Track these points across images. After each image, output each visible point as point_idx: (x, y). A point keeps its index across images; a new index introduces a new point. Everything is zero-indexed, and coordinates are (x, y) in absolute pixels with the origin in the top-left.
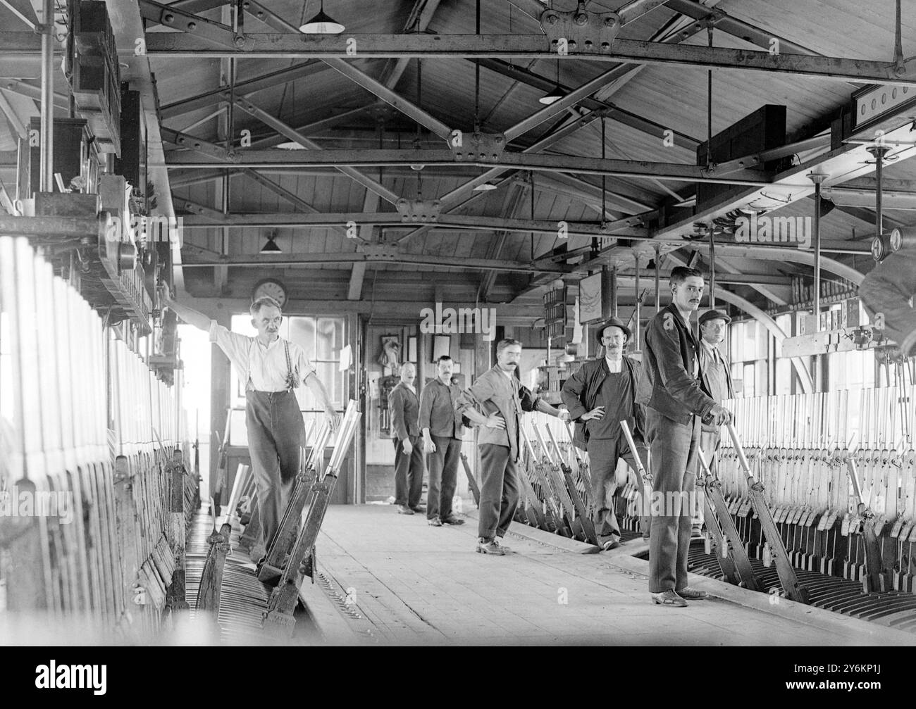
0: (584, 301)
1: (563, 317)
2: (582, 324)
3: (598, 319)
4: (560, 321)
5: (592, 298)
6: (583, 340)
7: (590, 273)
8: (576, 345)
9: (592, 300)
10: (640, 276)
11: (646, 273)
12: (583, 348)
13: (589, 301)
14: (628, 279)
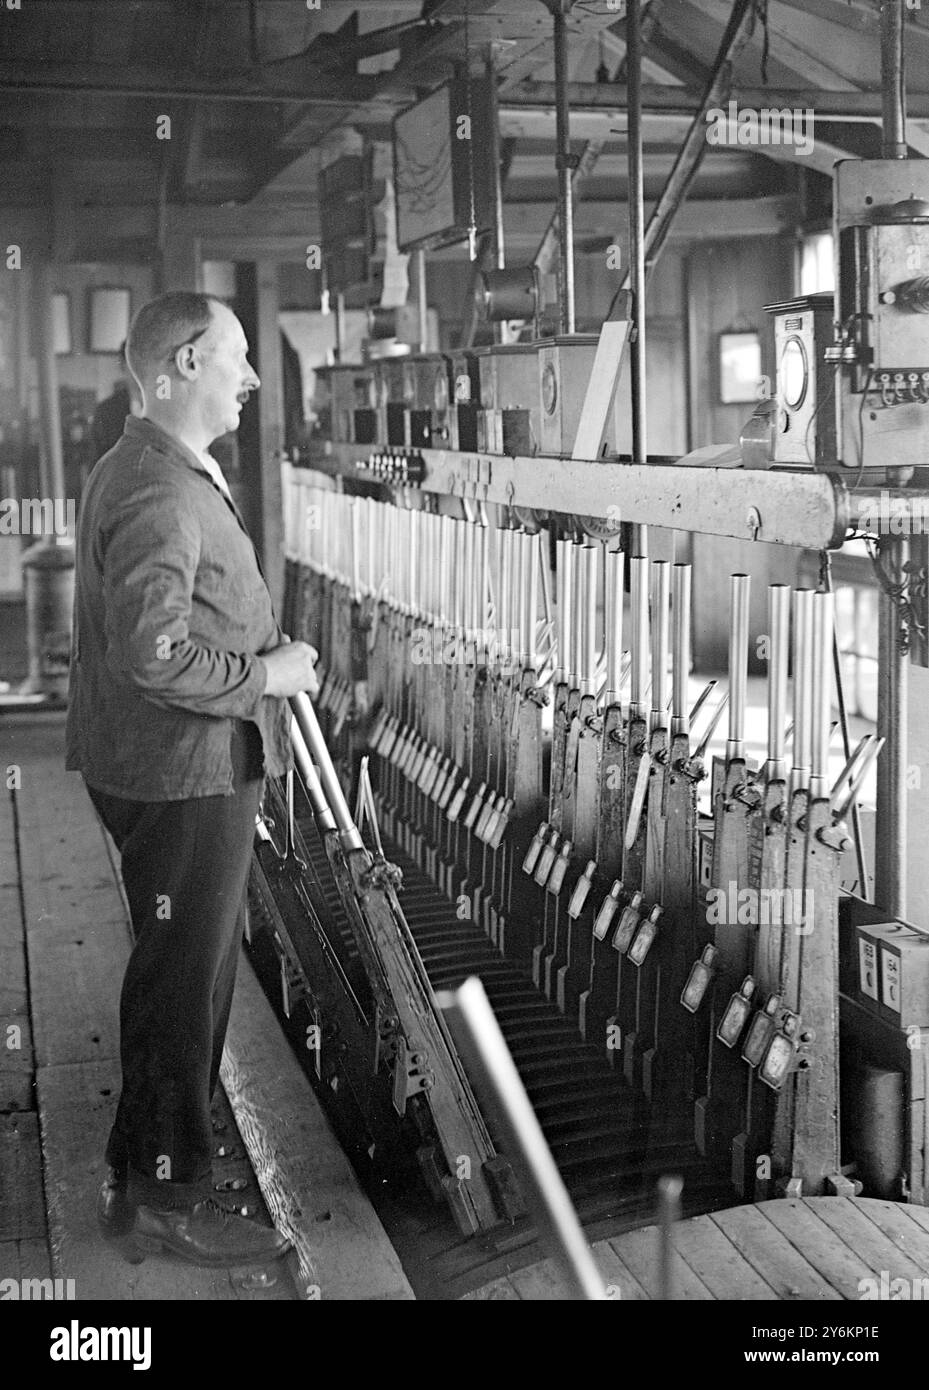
0: (406, 179)
1: (361, 232)
2: (403, 249)
3: (446, 233)
4: (356, 244)
5: (426, 168)
6: (412, 295)
7: (423, 94)
8: (393, 311)
9: (429, 174)
10: (571, 104)
11: (588, 96)
12: (412, 318)
13: (421, 179)
14: (536, 115)
